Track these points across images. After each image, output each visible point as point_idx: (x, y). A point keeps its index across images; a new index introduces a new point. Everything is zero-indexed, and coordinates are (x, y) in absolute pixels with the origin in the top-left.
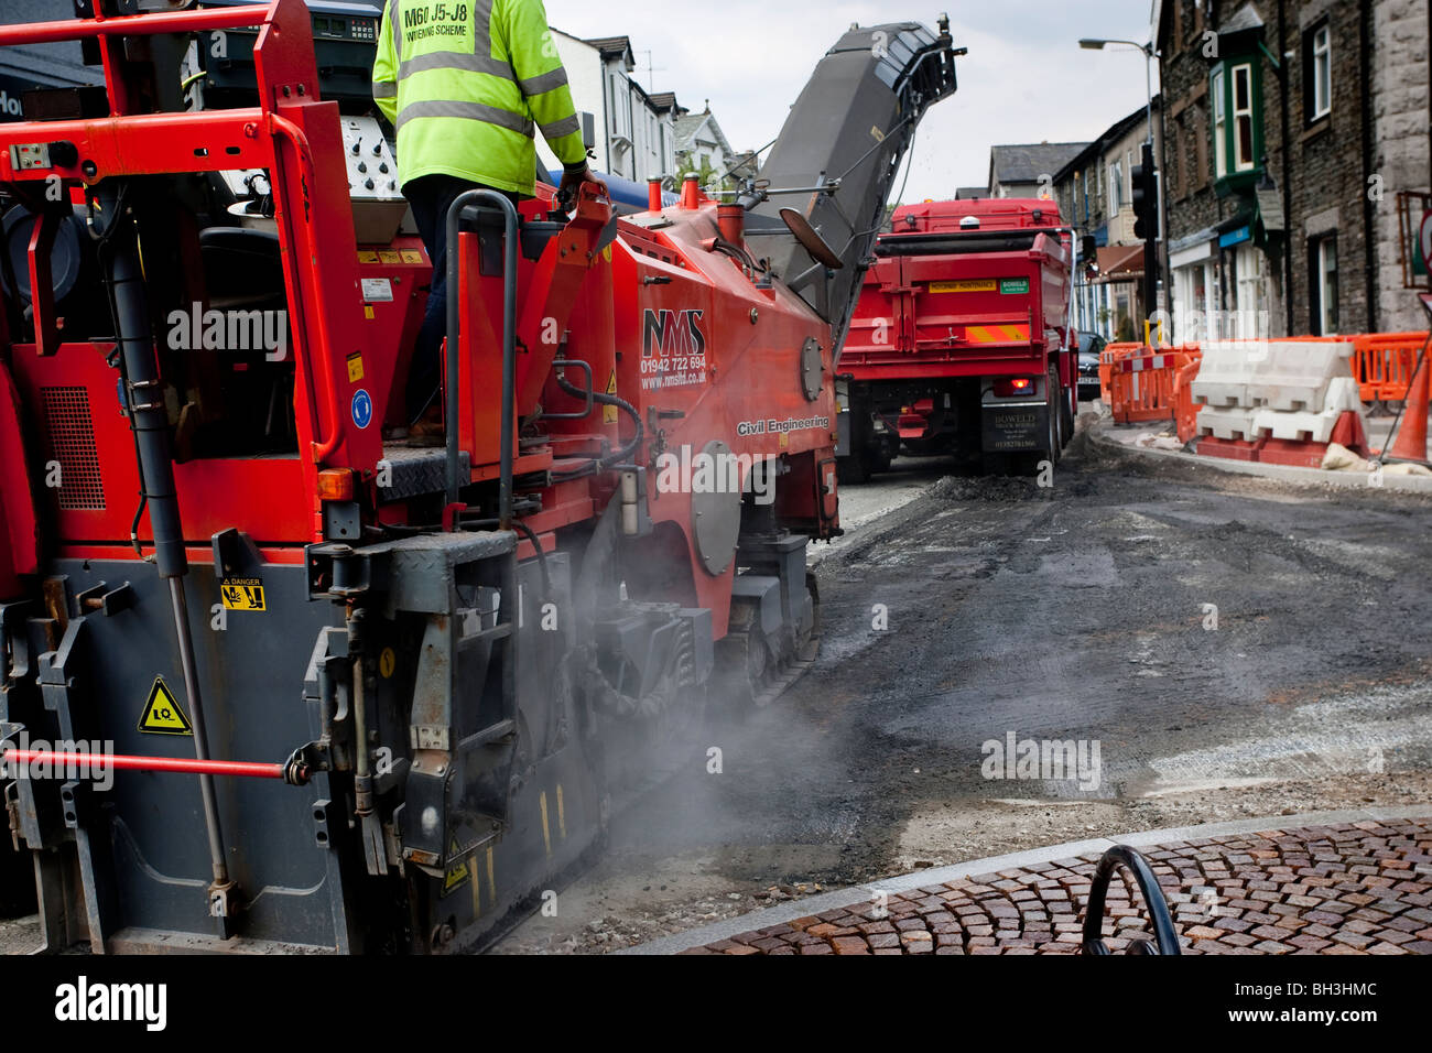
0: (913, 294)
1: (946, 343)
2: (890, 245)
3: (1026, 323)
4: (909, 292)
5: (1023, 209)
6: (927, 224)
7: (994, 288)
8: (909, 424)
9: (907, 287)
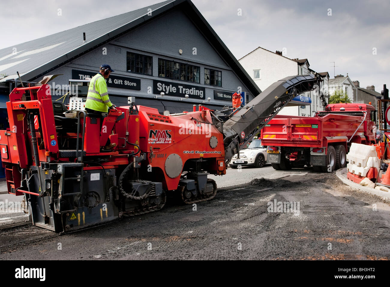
0: (291, 127)
1: (298, 139)
2: (322, 114)
3: (316, 135)
4: (290, 126)
5: (358, 106)
6: (334, 109)
7: (310, 127)
8: (293, 158)
9: (290, 125)
